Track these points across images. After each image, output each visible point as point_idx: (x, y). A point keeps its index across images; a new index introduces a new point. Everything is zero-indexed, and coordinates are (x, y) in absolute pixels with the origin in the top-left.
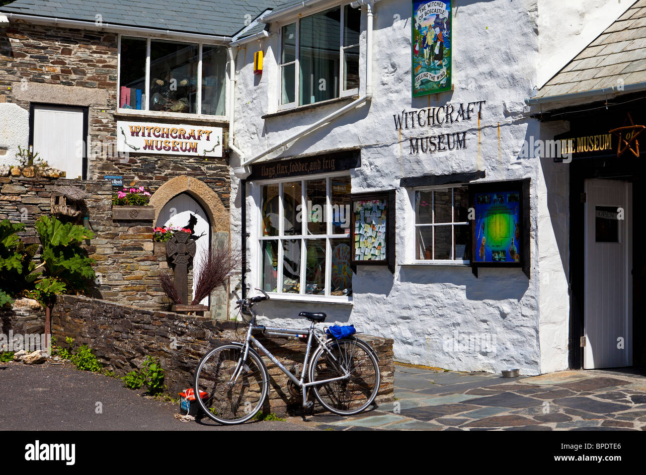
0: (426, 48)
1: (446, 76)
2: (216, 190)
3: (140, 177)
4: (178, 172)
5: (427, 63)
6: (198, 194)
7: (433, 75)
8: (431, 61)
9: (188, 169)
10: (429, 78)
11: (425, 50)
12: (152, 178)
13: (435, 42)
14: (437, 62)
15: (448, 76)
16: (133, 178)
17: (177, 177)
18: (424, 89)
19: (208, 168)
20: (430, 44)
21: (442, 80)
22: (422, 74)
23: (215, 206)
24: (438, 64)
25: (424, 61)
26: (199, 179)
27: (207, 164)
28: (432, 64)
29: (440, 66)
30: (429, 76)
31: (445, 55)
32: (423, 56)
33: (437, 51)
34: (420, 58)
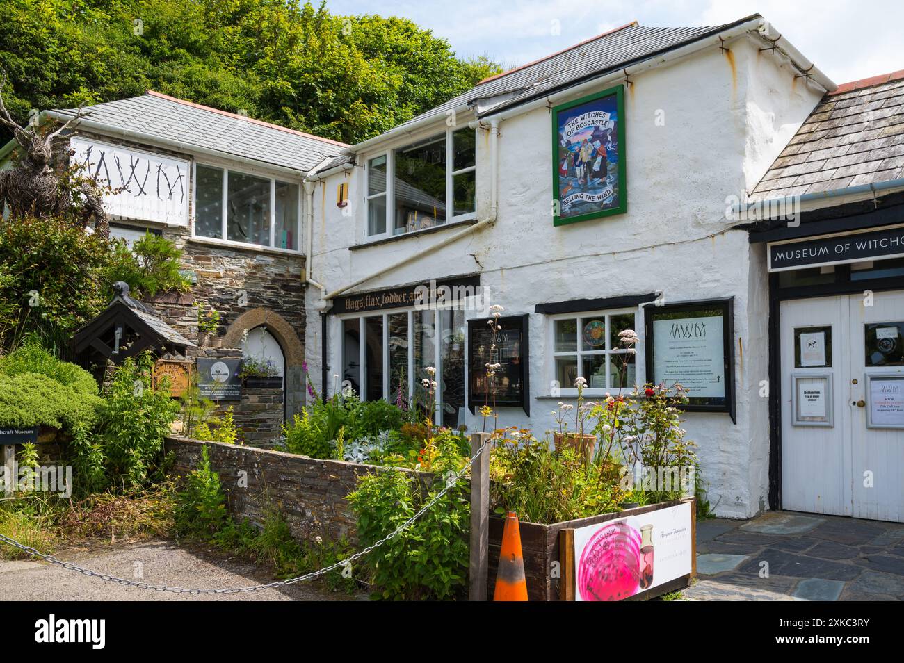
0: (579, 166)
1: (613, 194)
2: (293, 323)
3: (217, 308)
4: (256, 304)
5: (580, 183)
6: (275, 327)
7: (591, 195)
8: (588, 179)
9: (265, 302)
10: (584, 199)
11: (578, 169)
12: (229, 310)
13: (594, 158)
14: (598, 180)
15: (615, 194)
16: (210, 308)
17: (254, 309)
18: (576, 213)
19: (285, 302)
20: (585, 160)
21: (605, 199)
22: (573, 195)
23: (292, 339)
24: (599, 182)
25: (577, 181)
26: (277, 312)
27: (283, 297)
28: (589, 183)
29: (604, 184)
30: (585, 197)
31: (611, 170)
32: (574, 175)
33: (596, 167)
34: (570, 178)
